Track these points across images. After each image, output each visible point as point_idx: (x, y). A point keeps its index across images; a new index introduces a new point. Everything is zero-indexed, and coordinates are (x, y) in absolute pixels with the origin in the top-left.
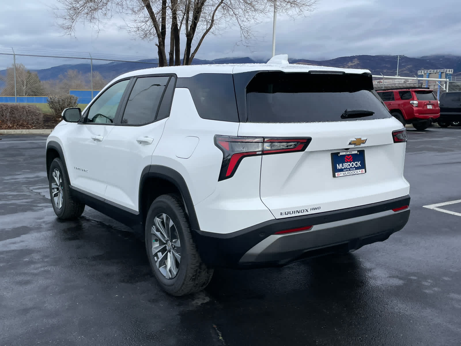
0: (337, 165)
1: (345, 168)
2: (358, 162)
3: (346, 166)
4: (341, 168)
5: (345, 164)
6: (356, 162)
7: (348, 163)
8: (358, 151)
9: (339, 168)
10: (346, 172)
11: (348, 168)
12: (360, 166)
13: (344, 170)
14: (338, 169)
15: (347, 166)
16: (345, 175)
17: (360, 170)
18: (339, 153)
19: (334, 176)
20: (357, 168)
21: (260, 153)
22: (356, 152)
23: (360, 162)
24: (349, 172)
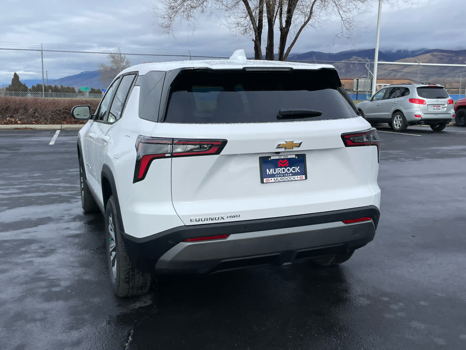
0: (267, 170)
1: (278, 173)
2: (296, 168)
3: (280, 171)
4: (272, 173)
5: (278, 169)
6: (294, 168)
7: (282, 168)
8: (296, 155)
9: (270, 173)
10: (279, 178)
11: (283, 174)
12: (299, 171)
13: (276, 176)
14: (268, 174)
15: (281, 171)
16: (276, 181)
17: (299, 176)
18: (270, 157)
19: (262, 182)
20: (293, 174)
21: (169, 155)
22: (294, 156)
23: (299, 167)
24: (283, 177)
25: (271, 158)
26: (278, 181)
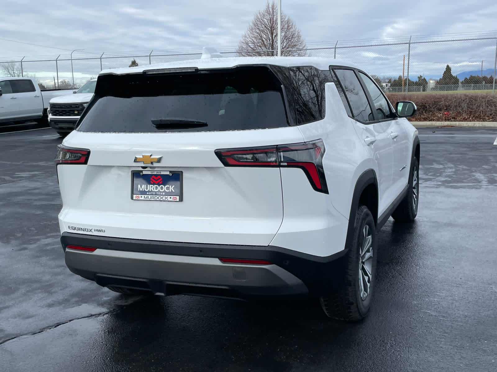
0: (139, 185)
2: (170, 186)
3: (152, 188)
4: (143, 190)
5: (151, 186)
6: (168, 186)
7: (155, 186)
8: (170, 172)
9: (141, 190)
10: (150, 196)
11: (154, 192)
12: (174, 191)
13: (148, 193)
15: (154, 189)
16: (146, 199)
17: (172, 197)
18: (142, 171)
19: (132, 198)
20: (168, 194)
22: (168, 173)
23: (173, 186)
24: (154, 196)
25: (142, 173)
26: (148, 199)
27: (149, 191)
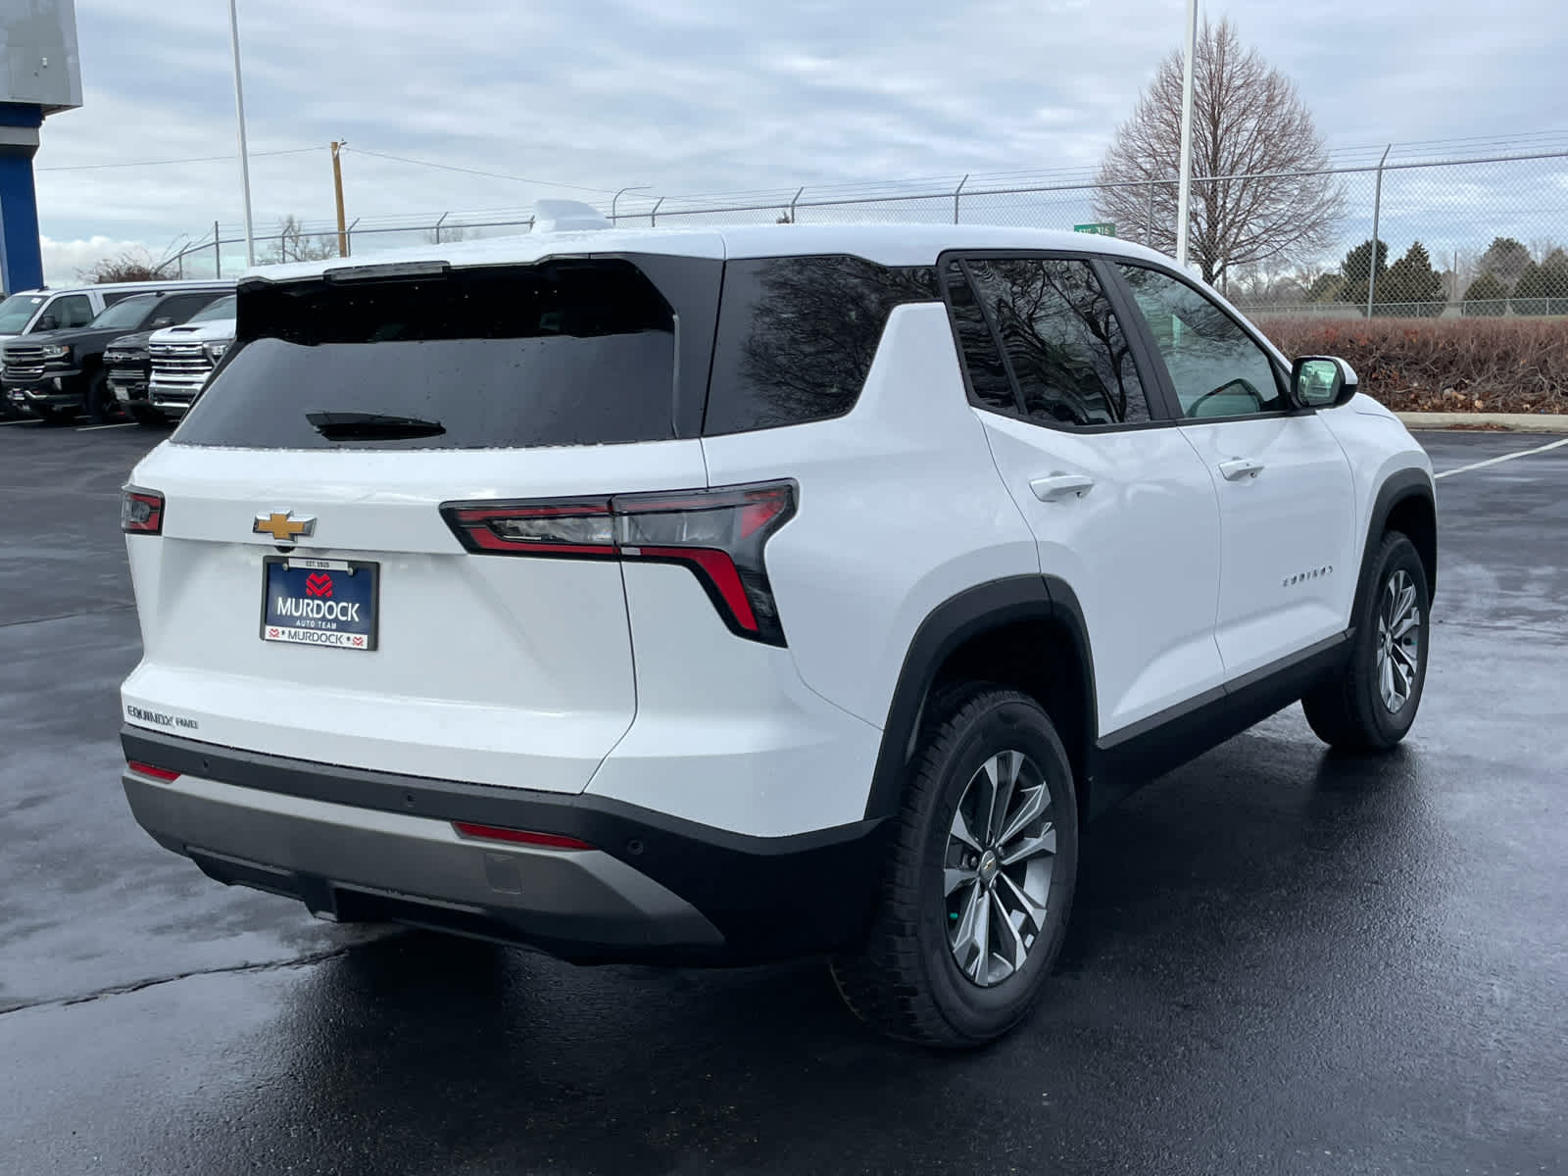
0: (280, 599)
1: (304, 615)
2: (350, 605)
3: (309, 609)
4: (289, 613)
5: (306, 601)
6: (345, 604)
7: (316, 602)
9: (284, 613)
10: (303, 632)
11: (313, 619)
12: (357, 619)
13: (297, 623)
14: (279, 613)
15: (312, 610)
16: (294, 640)
17: (353, 636)
19: (262, 635)
20: (340, 626)
23: (358, 605)
24: (314, 632)
26: (297, 640)
27: (300, 618)
